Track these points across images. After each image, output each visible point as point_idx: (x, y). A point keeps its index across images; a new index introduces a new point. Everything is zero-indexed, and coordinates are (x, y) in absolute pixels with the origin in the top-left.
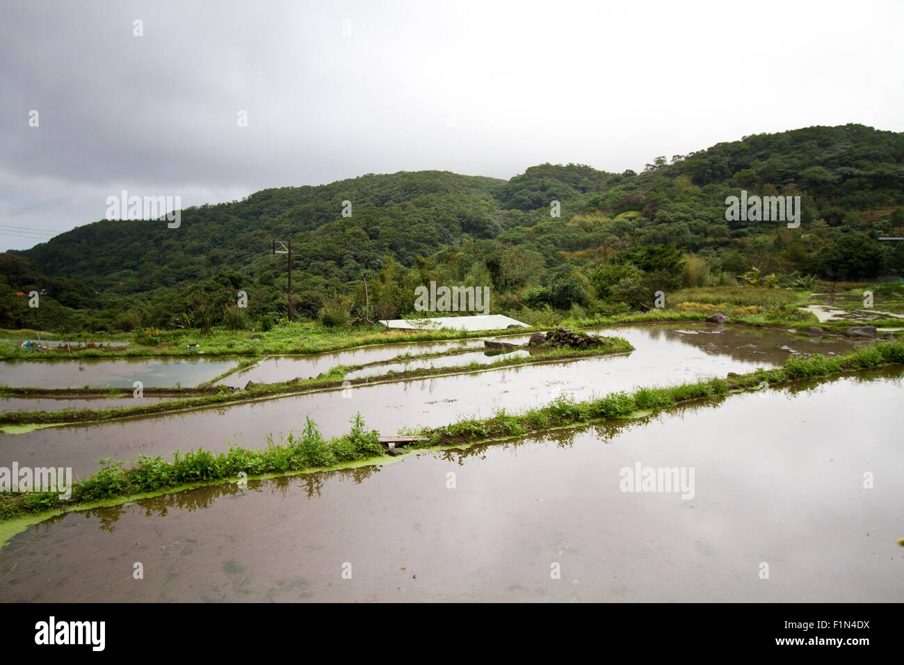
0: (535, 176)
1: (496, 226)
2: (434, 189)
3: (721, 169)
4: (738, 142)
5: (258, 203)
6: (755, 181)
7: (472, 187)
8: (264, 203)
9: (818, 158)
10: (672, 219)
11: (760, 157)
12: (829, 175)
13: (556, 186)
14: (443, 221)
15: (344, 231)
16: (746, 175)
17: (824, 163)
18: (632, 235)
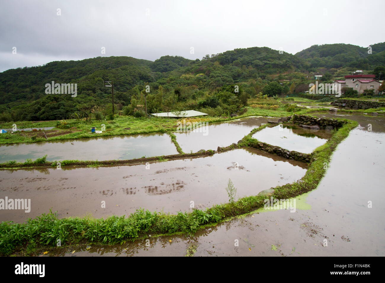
0: (164, 60)
1: (152, 78)
2: (127, 64)
3: (228, 60)
4: (233, 51)
5: (51, 67)
6: (239, 64)
7: (141, 63)
8: (53, 67)
9: (257, 57)
10: (215, 76)
11: (240, 56)
12: (261, 63)
13: (172, 64)
14: (133, 76)
15: (94, 79)
16: (237, 62)
17: (259, 59)
18: (202, 82)
